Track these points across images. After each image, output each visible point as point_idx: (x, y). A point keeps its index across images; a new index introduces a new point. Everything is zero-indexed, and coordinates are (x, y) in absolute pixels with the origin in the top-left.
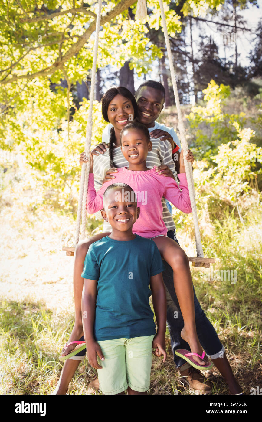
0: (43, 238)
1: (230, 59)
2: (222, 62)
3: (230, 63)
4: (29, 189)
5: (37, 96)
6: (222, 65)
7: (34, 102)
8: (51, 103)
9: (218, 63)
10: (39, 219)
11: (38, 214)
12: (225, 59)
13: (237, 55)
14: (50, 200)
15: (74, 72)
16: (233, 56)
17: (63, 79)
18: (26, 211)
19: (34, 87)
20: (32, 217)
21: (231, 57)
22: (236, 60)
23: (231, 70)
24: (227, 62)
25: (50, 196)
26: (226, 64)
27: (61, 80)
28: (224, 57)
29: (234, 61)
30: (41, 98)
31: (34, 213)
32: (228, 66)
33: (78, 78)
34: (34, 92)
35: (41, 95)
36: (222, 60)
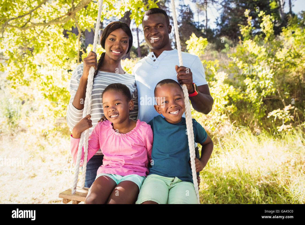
0: (52, 160)
1: (202, 23)
2: (196, 25)
3: (202, 26)
4: (42, 118)
5: (52, 40)
6: (196, 27)
7: (49, 45)
8: (63, 46)
9: (193, 25)
10: (49, 143)
11: (49, 139)
12: (198, 23)
13: (207, 20)
14: (60, 127)
15: (84, 21)
16: (204, 21)
17: (75, 27)
18: (39, 136)
19: (49, 33)
20: (43, 141)
21: (202, 21)
22: (207, 23)
23: (203, 31)
24: (200, 25)
25: (60, 124)
26: (199, 26)
27: (73, 27)
28: (198, 21)
29: (205, 25)
30: (55, 42)
31: (45, 139)
32: (200, 28)
33: (87, 26)
34: (49, 37)
35: (55, 40)
36: (196, 23)
